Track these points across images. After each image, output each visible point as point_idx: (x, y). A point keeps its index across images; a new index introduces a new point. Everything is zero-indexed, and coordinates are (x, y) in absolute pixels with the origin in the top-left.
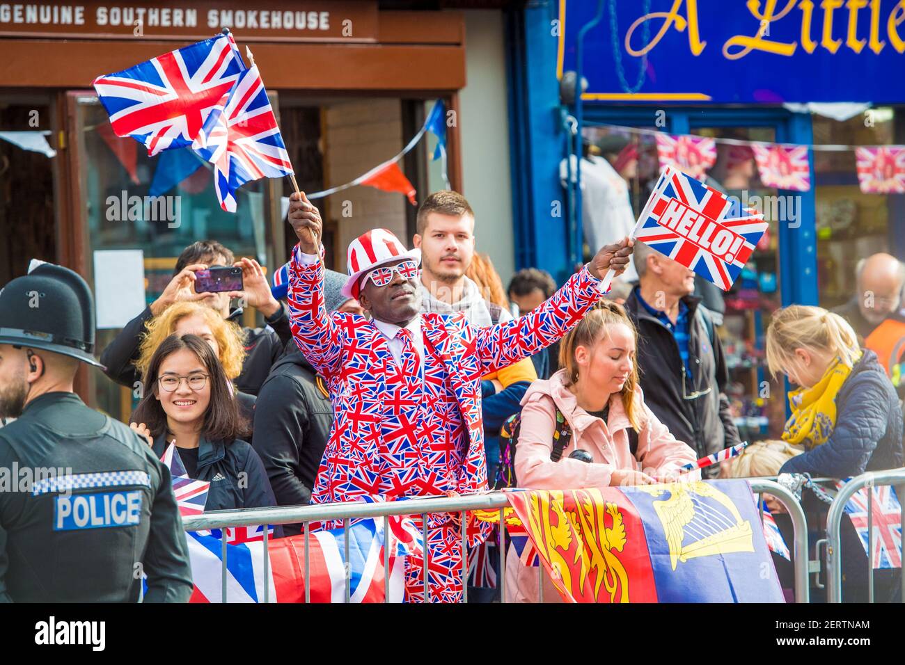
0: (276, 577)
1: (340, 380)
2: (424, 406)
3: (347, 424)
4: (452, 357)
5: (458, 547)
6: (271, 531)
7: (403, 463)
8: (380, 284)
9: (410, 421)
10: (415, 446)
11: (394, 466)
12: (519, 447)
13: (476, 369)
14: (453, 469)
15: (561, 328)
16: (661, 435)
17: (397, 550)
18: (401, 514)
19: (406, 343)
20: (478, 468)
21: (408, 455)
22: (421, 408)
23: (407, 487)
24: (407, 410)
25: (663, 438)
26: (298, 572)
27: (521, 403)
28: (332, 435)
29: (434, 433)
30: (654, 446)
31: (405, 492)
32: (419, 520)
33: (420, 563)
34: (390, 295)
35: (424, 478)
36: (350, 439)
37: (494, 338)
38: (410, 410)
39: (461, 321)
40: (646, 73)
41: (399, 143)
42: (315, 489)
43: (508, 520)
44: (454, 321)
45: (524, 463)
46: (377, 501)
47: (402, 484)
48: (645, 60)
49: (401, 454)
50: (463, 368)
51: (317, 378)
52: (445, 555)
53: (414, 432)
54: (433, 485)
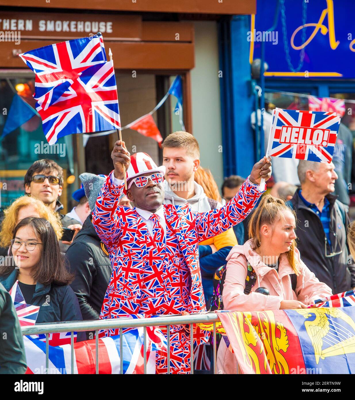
0: (79, 363)
1: (117, 247)
2: (167, 260)
3: (121, 274)
4: (180, 231)
5: (188, 345)
6: (76, 336)
7: (155, 294)
8: (140, 186)
9: (159, 269)
10: (162, 284)
11: (150, 296)
12: (226, 285)
13: (196, 238)
14: (185, 298)
15: (241, 214)
16: (311, 278)
17: (152, 347)
18: (154, 325)
19: (156, 222)
20: (200, 297)
21: (158, 290)
22: (165, 261)
23: (157, 309)
24: (157, 263)
25: (312, 280)
26: (92, 360)
27: (227, 259)
28: (111, 280)
29: (173, 276)
30: (307, 285)
31: (157, 312)
32: (165, 329)
33: (165, 354)
34: (145, 193)
35: (168, 304)
36: (123, 282)
37: (205, 220)
38: (159, 262)
39: (187, 209)
40: (304, 60)
41: (154, 102)
42: (101, 313)
43: (218, 329)
44: (182, 209)
45: (228, 295)
46: (139, 318)
47: (155, 307)
48: (303, 52)
49: (153, 289)
50: (188, 237)
51: (101, 244)
52: (180, 350)
53: (161, 276)
54: (173, 308)
